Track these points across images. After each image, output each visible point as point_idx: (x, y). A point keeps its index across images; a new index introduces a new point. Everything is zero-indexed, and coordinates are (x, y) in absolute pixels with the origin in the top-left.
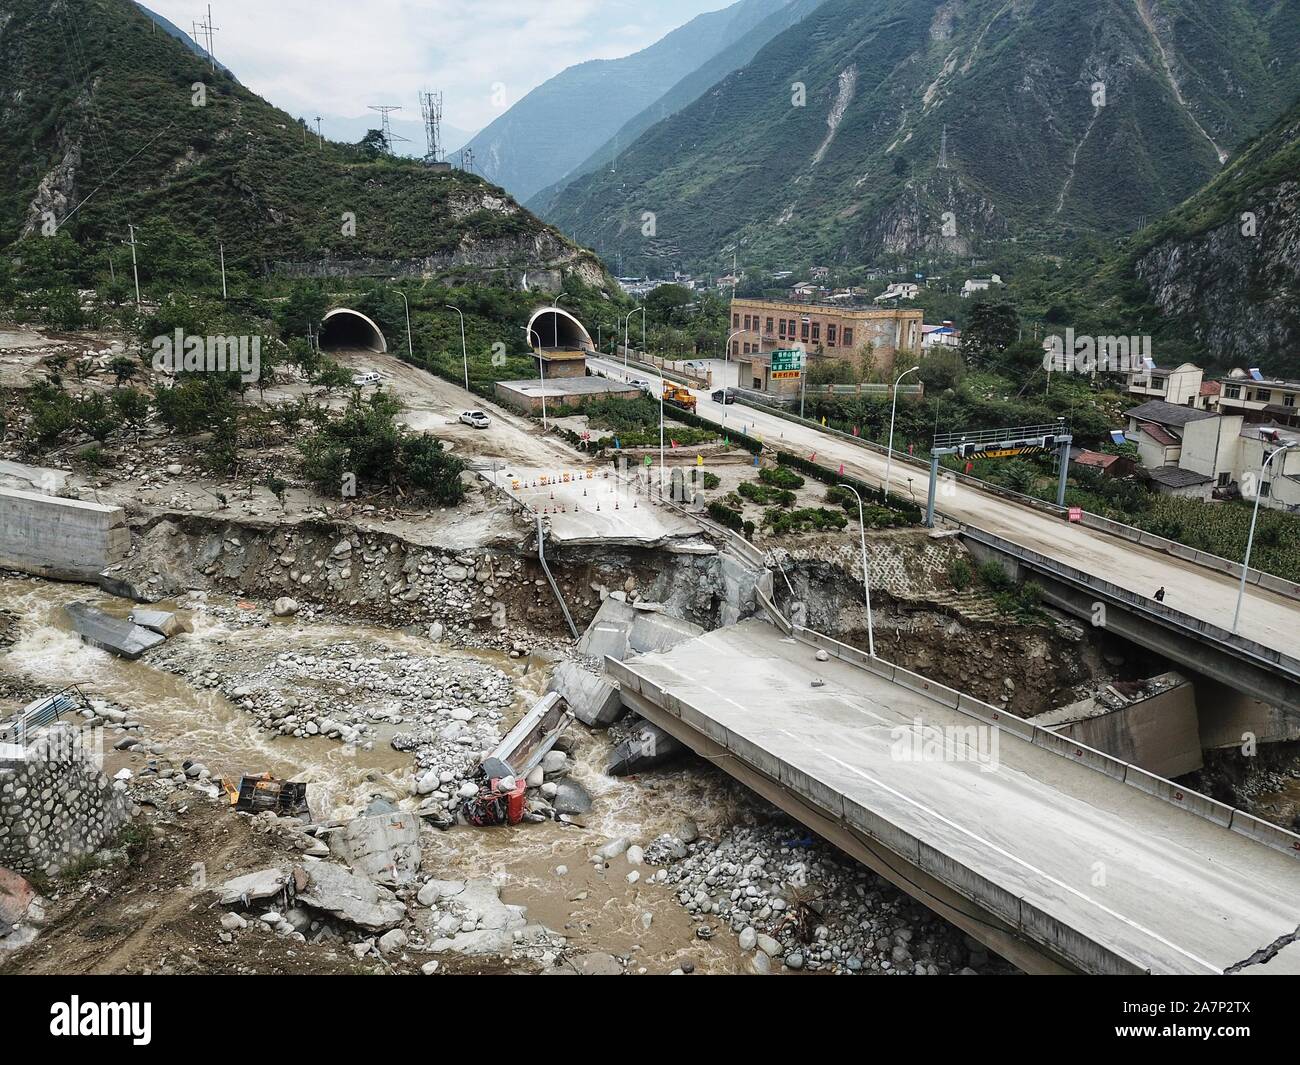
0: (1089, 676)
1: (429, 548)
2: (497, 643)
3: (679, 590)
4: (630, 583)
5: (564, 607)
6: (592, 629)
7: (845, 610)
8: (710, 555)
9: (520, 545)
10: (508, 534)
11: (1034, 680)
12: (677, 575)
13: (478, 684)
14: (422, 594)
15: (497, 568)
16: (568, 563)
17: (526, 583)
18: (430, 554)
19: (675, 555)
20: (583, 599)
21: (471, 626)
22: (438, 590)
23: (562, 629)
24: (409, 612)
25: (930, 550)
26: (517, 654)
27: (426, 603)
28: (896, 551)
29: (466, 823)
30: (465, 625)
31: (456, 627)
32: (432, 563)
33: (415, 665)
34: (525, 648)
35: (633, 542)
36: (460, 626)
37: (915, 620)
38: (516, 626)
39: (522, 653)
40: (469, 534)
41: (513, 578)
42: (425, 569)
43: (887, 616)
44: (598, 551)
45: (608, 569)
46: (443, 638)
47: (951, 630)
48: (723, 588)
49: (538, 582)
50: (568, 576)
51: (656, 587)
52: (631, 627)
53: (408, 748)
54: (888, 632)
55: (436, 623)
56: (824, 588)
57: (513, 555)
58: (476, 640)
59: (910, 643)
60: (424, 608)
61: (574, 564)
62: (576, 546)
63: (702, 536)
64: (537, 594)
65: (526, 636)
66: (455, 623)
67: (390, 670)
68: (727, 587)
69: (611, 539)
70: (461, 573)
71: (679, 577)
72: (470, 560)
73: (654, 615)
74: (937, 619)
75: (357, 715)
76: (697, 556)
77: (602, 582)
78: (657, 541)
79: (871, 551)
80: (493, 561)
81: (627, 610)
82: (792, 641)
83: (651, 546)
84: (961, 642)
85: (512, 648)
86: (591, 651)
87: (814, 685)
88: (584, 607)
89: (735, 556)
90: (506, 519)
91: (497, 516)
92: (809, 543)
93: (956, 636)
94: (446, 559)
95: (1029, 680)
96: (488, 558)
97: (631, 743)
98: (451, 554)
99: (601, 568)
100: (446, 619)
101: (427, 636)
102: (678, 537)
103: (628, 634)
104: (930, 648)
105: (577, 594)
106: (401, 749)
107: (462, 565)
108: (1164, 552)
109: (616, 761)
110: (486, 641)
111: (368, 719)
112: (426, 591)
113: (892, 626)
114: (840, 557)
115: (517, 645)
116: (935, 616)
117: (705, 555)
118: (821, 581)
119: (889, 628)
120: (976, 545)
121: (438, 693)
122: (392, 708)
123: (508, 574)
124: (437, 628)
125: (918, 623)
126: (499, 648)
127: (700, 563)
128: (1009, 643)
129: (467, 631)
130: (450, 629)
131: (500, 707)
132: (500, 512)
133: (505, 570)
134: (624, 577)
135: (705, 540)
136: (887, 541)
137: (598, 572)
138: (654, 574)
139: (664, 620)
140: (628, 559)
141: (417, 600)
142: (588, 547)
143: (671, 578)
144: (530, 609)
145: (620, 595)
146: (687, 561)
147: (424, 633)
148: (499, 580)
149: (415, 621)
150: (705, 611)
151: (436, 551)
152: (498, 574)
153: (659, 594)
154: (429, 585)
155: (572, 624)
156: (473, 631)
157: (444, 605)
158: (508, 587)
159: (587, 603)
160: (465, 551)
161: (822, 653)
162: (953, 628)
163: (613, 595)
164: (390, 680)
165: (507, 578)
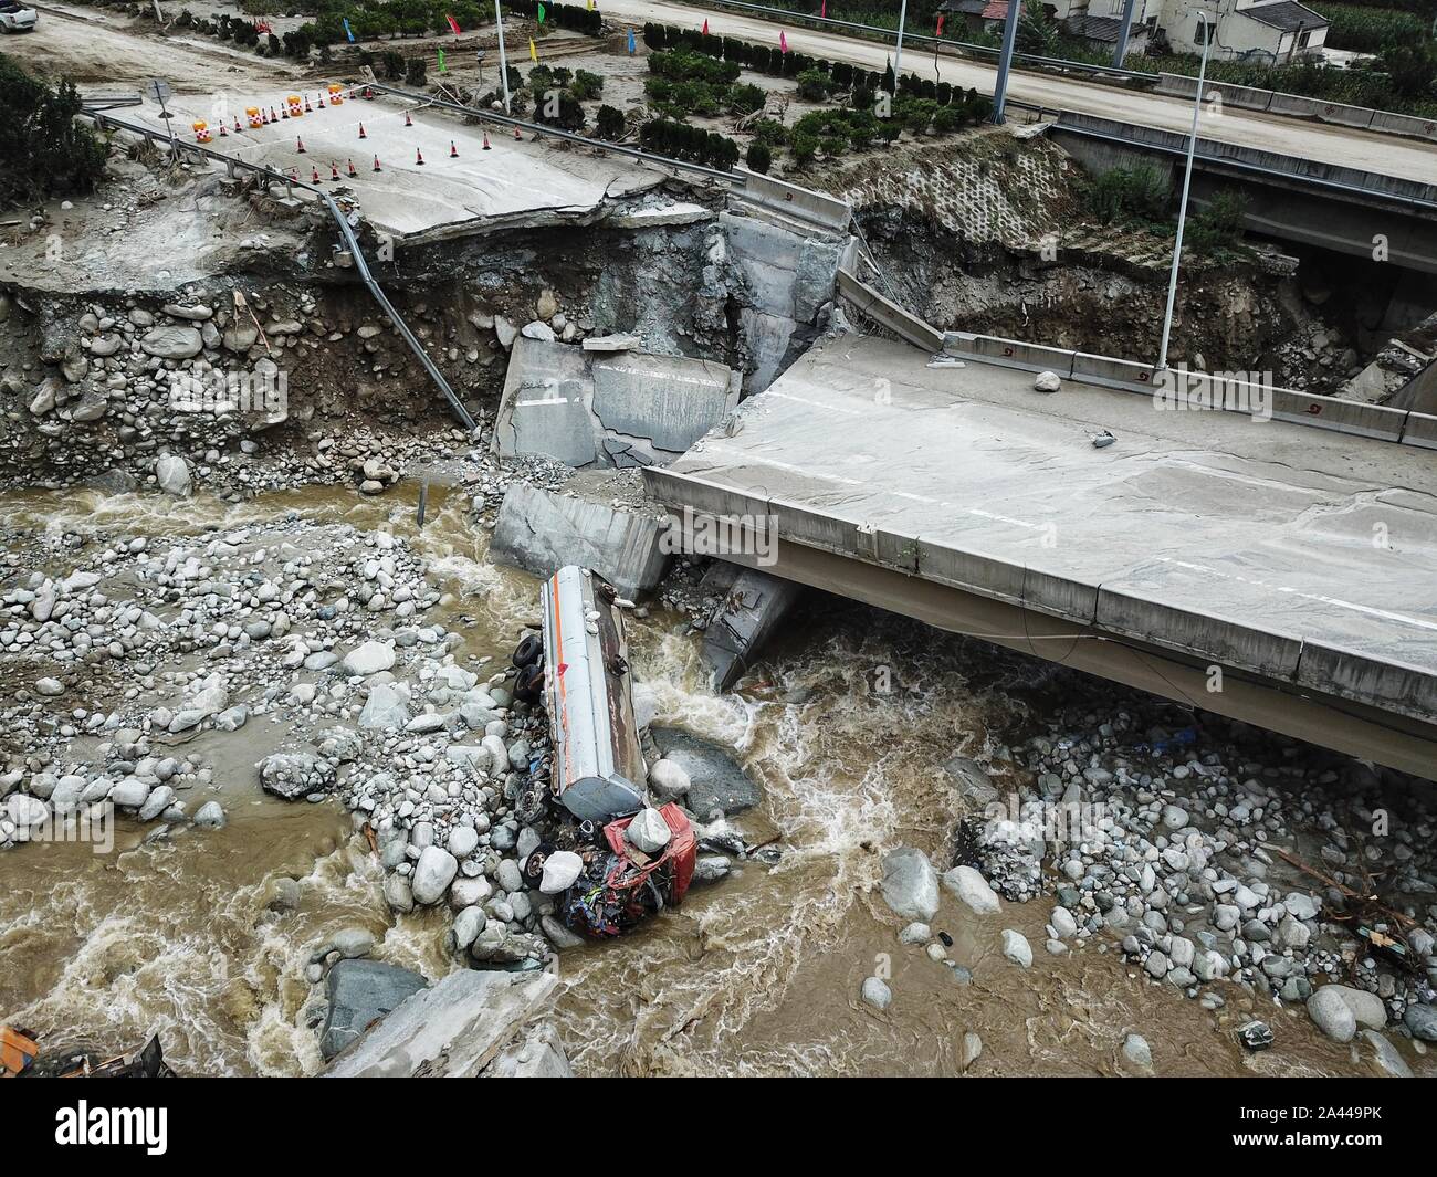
0: (1294, 328)
1: (94, 296)
2: (321, 470)
3: (654, 301)
4: (547, 301)
5: (433, 370)
6: (511, 406)
7: (939, 287)
8: (699, 222)
9: (302, 258)
10: (263, 239)
11: (1238, 349)
12: (641, 272)
13: (352, 572)
14: (112, 400)
15: (266, 318)
16: (418, 283)
17: (336, 337)
18: (100, 310)
19: (629, 233)
20: (463, 350)
21: (247, 446)
22: (144, 385)
23: (435, 415)
24: (94, 446)
25: (1024, 162)
26: (377, 485)
27: (128, 418)
28: (983, 171)
29: (577, 941)
30: (232, 445)
31: (213, 454)
32: (110, 330)
33: (184, 563)
34: (388, 470)
35: (548, 219)
36: (221, 451)
37: (1051, 284)
38: (348, 429)
39: (385, 480)
40: (167, 251)
41: (308, 331)
42: (99, 345)
43: (1003, 285)
44: (473, 249)
45: (494, 281)
46: (196, 486)
47: (1113, 293)
48: (745, 285)
49: (365, 332)
50: (421, 309)
51: (604, 301)
52: (588, 388)
53: (315, 789)
54: (1009, 312)
55: (164, 454)
56: (893, 253)
57: (291, 283)
58: (269, 473)
59: (1046, 324)
60: (127, 430)
61: (429, 283)
62: (433, 244)
63: (665, 188)
64: (370, 358)
65: (376, 445)
66: (208, 447)
67: (133, 591)
68: (753, 281)
69: (501, 219)
70: (189, 339)
71: (646, 276)
72: (202, 309)
73: (628, 358)
74: (1083, 277)
75: (127, 738)
76: (673, 228)
77: (492, 310)
78: (596, 211)
79: (950, 176)
80: (252, 302)
81: (568, 357)
82: (951, 362)
83: (586, 222)
84: (1132, 309)
85: (360, 474)
86: (528, 448)
87: (1097, 445)
88: (471, 365)
89: (765, 218)
90: (232, 207)
91: (206, 203)
92: (858, 173)
93: (1124, 299)
94: (141, 316)
95: (1230, 351)
96: (239, 298)
97: (728, 618)
98: (153, 302)
99: (481, 281)
100: (184, 444)
101: (157, 487)
102: (630, 197)
103: (588, 404)
104: (1075, 326)
105: (448, 341)
106: (301, 797)
107: (184, 321)
108: (1315, 119)
109: (724, 664)
110: (294, 470)
111: (161, 736)
112: (118, 393)
113: (1014, 300)
114: (913, 194)
115: (372, 467)
116: (1080, 273)
117: (688, 226)
118: (888, 241)
119: (1010, 306)
120: (1080, 145)
121: (281, 619)
122: (204, 693)
123: (295, 326)
124: (172, 466)
125: (1054, 289)
126: (327, 479)
127: (683, 241)
128: (1201, 298)
129: (242, 459)
130: (201, 460)
131: (420, 610)
132: (208, 192)
133: (285, 318)
134: (533, 293)
135: (673, 194)
136: (962, 153)
137: (476, 290)
138: (588, 278)
139: (651, 365)
140: (530, 255)
141: (105, 417)
142: (457, 241)
143: (630, 281)
144: (364, 389)
145: (538, 329)
146: (657, 243)
147: (147, 483)
148: (280, 341)
149: (115, 461)
150: (716, 332)
151: (112, 301)
152: (273, 329)
153: (613, 314)
154: (121, 378)
155: (456, 403)
156: (253, 455)
157: (171, 414)
158: (303, 353)
159: (474, 356)
160: (182, 289)
161: (1049, 377)
162: (1115, 288)
163: (528, 330)
164: (151, 620)
165: (297, 335)
